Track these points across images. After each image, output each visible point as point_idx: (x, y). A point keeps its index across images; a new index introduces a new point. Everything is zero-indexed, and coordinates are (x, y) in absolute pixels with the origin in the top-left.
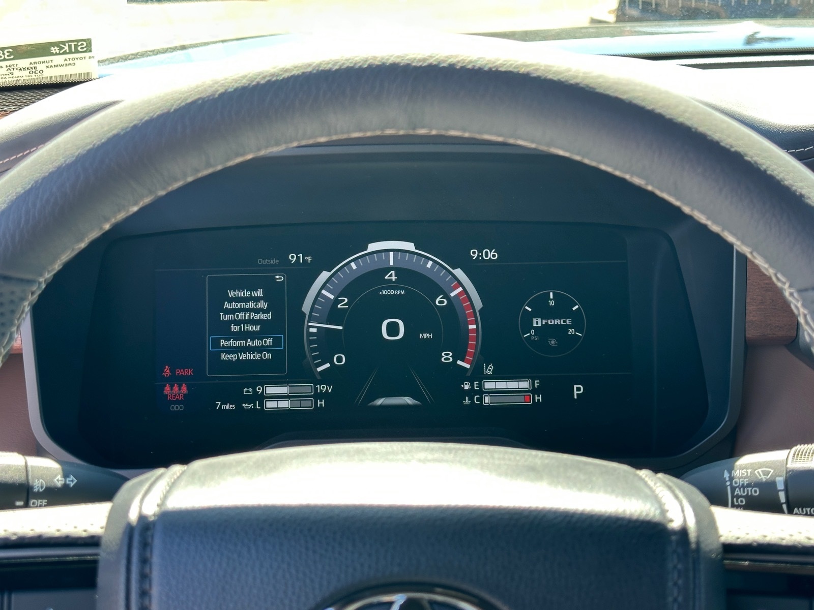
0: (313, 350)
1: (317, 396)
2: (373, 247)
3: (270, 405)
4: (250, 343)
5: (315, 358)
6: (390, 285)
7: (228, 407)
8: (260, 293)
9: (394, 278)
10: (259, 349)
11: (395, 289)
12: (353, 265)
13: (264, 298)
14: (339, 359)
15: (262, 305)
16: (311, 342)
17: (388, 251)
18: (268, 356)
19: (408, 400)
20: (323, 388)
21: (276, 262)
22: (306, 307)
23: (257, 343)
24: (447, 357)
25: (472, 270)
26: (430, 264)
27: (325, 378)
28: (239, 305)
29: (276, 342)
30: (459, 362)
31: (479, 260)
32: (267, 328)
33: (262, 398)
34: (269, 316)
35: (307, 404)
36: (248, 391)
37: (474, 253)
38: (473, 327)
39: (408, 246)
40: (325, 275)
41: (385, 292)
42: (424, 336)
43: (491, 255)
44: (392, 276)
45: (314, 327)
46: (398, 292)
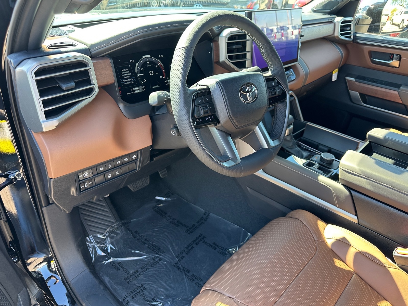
0: (140, 79)
1: (144, 88)
2: (144, 57)
3: (136, 92)
4: (129, 80)
5: (141, 81)
6: (148, 64)
7: (129, 94)
8: (127, 69)
9: (149, 63)
10: (131, 81)
11: (149, 65)
12: (141, 61)
13: (128, 70)
14: (145, 80)
15: (128, 72)
16: (139, 78)
17: (146, 58)
18: (133, 82)
19: (158, 86)
20: (144, 87)
21: (128, 62)
22: (136, 71)
23: (130, 80)
24: (161, 77)
25: (160, 59)
26: (154, 59)
27: (144, 84)
28: (124, 73)
29: (133, 79)
30: (163, 77)
31: (161, 58)
32: (131, 76)
33: (134, 91)
34: (130, 74)
35: (142, 90)
36: (132, 90)
37: (160, 56)
38: (163, 70)
39: (149, 56)
40: (137, 64)
41: (148, 66)
42: (157, 73)
43: (162, 56)
44: (148, 63)
45: (139, 75)
46: (150, 66)
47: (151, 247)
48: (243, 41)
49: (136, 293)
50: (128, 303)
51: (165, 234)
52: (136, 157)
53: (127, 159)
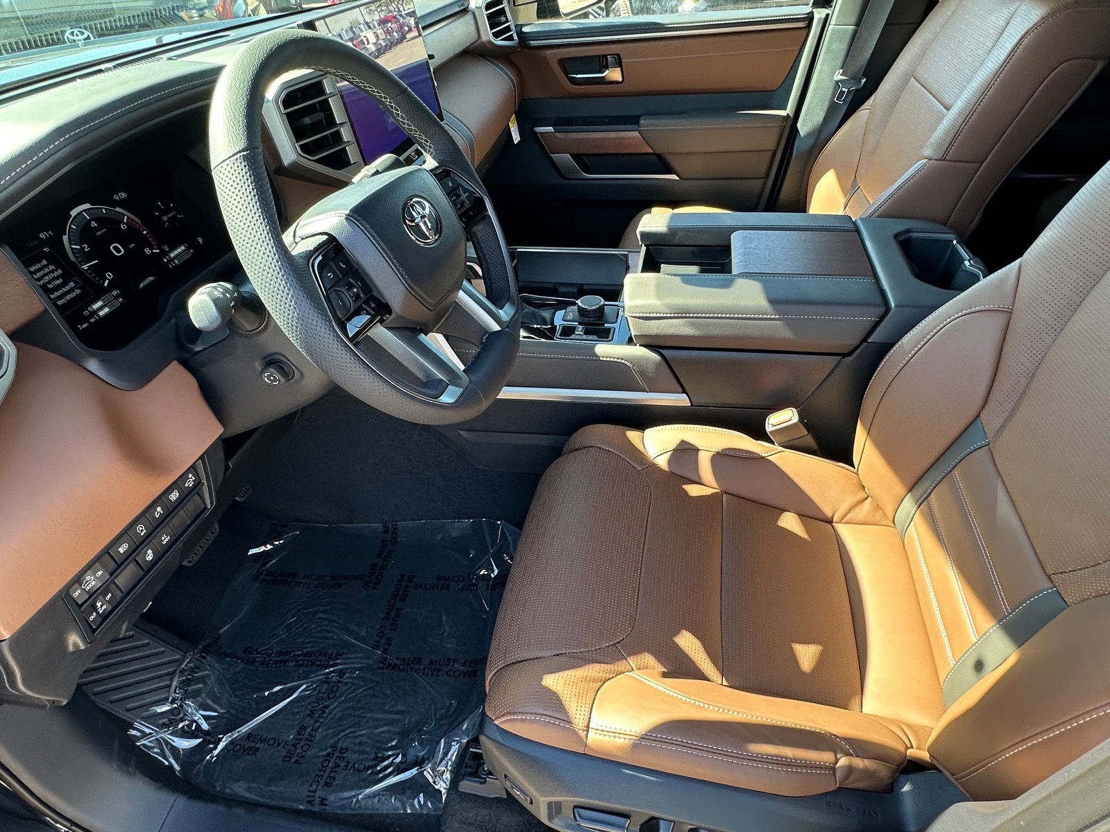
0: (95, 277)
1: (117, 297)
2: (73, 213)
3: (101, 313)
4: (65, 290)
5: (99, 281)
6: (97, 229)
7: (85, 325)
8: (44, 262)
9: (96, 225)
10: (72, 290)
11: (101, 229)
12: (72, 227)
13: (50, 263)
14: (109, 275)
15: (51, 267)
16: (91, 274)
17: (81, 212)
18: (78, 291)
19: (151, 278)
20: (115, 293)
21: (36, 242)
22: (72, 258)
23: (67, 288)
24: (147, 251)
25: (121, 203)
26: (104, 210)
27: (113, 285)
28: (41, 273)
29: (75, 282)
30: (154, 251)
31: (121, 200)
32: (66, 278)
33: (95, 313)
34: (60, 272)
35: (117, 304)
36: (86, 313)
37: (116, 197)
38: (145, 232)
39: (88, 206)
40: (65, 238)
41: (98, 234)
42: (131, 246)
43: (123, 195)
44: (94, 224)
45: (85, 267)
46: (103, 231)
47: (304, 660)
48: (318, 102)
49: (331, 771)
50: (325, 802)
51: (320, 618)
52: (194, 478)
53: (174, 493)
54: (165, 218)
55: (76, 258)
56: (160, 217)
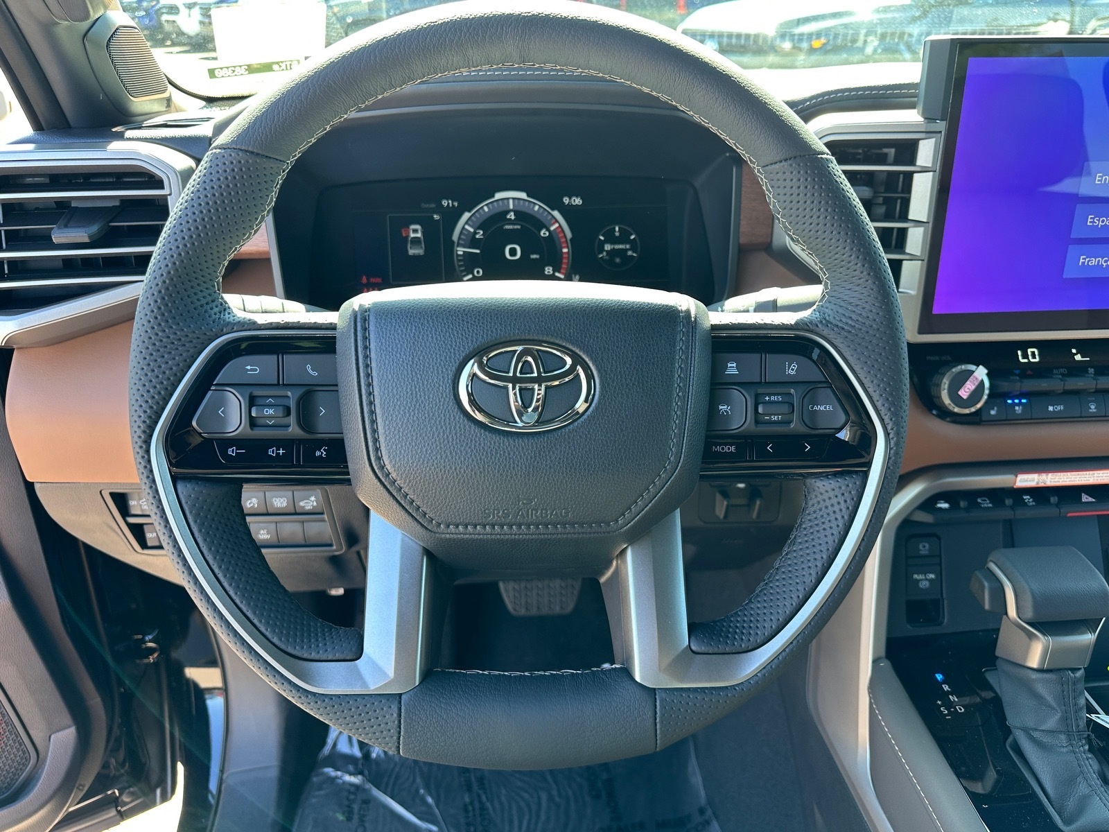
0: (460, 265)
2: (498, 196)
5: (462, 271)
6: (510, 222)
9: (513, 217)
11: (514, 224)
12: (485, 207)
14: (478, 272)
17: (508, 199)
21: (434, 206)
22: (455, 237)
24: (550, 270)
25: (567, 212)
26: (537, 207)
30: (558, 274)
31: (570, 205)
37: (566, 200)
38: (565, 250)
39: (523, 195)
40: (466, 215)
41: (507, 227)
42: (534, 256)
43: (577, 201)
44: (512, 216)
45: (461, 251)
46: (516, 227)
53: (282, 500)
54: (608, 247)
55: (459, 238)
56: (602, 243)
